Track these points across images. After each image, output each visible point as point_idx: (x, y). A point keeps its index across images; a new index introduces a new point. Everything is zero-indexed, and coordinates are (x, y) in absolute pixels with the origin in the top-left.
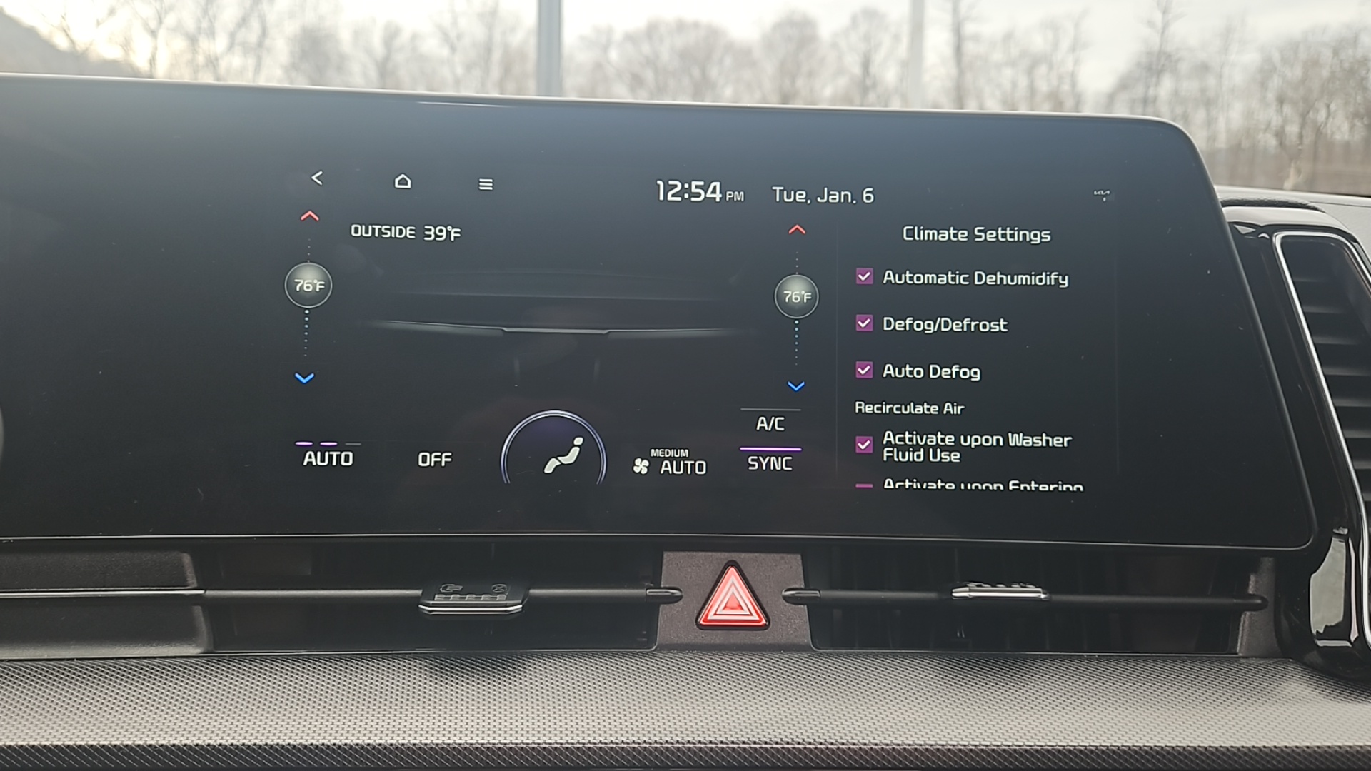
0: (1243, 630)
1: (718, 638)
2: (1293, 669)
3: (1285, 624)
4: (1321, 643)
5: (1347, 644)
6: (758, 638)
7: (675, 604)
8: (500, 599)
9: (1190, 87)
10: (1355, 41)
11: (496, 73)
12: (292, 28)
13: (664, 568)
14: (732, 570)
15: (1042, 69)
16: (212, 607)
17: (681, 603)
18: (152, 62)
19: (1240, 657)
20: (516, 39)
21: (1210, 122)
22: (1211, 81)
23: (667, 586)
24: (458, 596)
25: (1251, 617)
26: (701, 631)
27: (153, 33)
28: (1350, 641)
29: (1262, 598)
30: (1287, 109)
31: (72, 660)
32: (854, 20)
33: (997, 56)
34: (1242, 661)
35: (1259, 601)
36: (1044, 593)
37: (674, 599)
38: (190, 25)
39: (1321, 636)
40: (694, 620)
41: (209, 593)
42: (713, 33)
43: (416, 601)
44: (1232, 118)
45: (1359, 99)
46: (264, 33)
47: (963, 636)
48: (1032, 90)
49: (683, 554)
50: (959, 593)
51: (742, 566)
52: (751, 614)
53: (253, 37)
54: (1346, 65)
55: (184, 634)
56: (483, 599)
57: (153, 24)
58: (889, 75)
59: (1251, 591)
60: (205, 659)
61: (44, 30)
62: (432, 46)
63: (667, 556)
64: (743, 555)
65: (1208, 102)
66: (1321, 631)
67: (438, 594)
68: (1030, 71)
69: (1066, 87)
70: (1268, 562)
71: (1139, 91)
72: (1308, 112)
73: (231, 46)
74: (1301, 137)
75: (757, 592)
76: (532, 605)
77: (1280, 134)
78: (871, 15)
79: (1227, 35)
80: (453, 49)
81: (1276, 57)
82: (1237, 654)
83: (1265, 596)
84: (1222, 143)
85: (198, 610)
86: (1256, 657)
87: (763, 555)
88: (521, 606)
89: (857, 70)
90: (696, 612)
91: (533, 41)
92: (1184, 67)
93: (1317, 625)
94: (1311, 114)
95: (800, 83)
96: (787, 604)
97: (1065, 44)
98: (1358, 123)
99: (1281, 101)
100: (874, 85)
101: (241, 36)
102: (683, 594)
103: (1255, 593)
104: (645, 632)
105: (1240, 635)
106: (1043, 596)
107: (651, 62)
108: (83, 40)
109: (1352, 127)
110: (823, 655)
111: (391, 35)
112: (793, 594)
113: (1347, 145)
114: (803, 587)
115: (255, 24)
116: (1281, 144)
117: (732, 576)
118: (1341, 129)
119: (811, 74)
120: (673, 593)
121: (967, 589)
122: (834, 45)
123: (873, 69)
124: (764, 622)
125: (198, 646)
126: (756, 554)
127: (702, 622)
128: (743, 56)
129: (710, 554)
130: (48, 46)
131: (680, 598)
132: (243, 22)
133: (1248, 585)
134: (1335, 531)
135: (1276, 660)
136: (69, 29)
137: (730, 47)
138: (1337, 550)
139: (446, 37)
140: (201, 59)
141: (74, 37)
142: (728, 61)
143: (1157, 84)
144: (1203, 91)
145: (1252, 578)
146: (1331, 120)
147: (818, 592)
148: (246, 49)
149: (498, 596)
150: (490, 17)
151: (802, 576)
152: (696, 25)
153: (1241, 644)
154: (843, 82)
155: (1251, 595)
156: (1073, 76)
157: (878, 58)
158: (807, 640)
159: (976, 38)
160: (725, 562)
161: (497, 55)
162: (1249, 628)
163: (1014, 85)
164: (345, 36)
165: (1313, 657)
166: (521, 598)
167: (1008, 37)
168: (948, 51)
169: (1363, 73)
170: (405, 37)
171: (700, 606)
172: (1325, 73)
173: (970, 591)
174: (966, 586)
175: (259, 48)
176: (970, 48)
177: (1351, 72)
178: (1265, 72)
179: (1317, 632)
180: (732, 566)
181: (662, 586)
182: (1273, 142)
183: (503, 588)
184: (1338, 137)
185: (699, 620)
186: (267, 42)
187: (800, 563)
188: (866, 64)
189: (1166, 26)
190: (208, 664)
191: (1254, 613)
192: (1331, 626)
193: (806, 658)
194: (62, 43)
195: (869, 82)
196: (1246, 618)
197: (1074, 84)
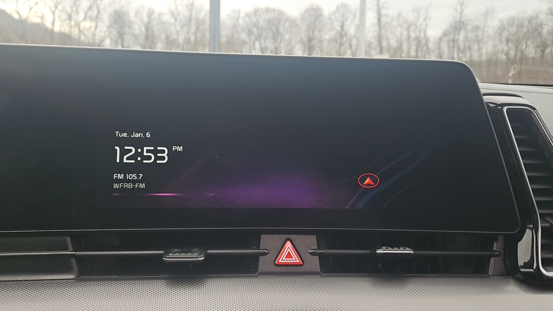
0: (491, 265)
1: (283, 269)
2: (511, 281)
3: (508, 262)
4: (522, 270)
5: (532, 270)
6: (299, 269)
7: (266, 256)
8: (195, 255)
9: (471, 35)
10: (537, 17)
11: (193, 28)
12: (110, 10)
13: (261, 241)
14: (289, 242)
15: (413, 28)
16: (79, 259)
17: (268, 255)
18: (53, 23)
19: (490, 276)
20: (202, 15)
21: (479, 49)
22: (480, 33)
23: (263, 248)
24: (178, 254)
25: (494, 260)
26: (276, 267)
27: (54, 13)
28: (533, 269)
29: (499, 252)
30: (510, 44)
31: (22, 281)
32: (337, 8)
33: (395, 23)
34: (491, 277)
35: (498, 253)
36: (413, 251)
37: (265, 254)
38: (69, 10)
39: (522, 267)
40: (273, 262)
41: (78, 253)
42: (281, 13)
43: (161, 256)
44: (488, 48)
45: (539, 40)
46: (99, 13)
47: (381, 267)
48: (409, 37)
49: (269, 235)
50: (379, 251)
51: (293, 240)
52: (296, 260)
53: (94, 13)
54: (534, 27)
55: (67, 270)
56: (189, 255)
57: (53, 9)
58: (351, 30)
59: (494, 249)
60: (76, 280)
61: (9, 11)
62: (167, 18)
63: (263, 236)
64: (293, 236)
65: (479, 41)
66: (522, 265)
67: (171, 253)
68: (408, 29)
69: (422, 35)
70: (501, 238)
71: (451, 37)
72: (519, 45)
73: (85, 18)
74: (515, 55)
75: (299, 251)
76: (208, 257)
77: (507, 54)
78: (344, 6)
79: (487, 14)
80: (176, 19)
81: (506, 23)
82: (489, 274)
83: (500, 251)
84: (484, 58)
85: (73, 260)
86: (497, 276)
87: (301, 236)
88: (204, 258)
89: (339, 28)
90: (274, 259)
91: (208, 16)
92: (469, 27)
93: (521, 263)
94: (520, 46)
95: (316, 33)
96: (310, 256)
97: (422, 18)
98: (538, 50)
99: (508, 41)
100: (346, 34)
101: (89, 14)
102: (269, 252)
103: (496, 250)
104: (253, 267)
105: (490, 267)
106: (412, 252)
107: (256, 25)
108: (24, 15)
109: (536, 52)
110: (325, 276)
111: (151, 13)
112: (313, 252)
113: (534, 58)
114: (317, 248)
115: (95, 9)
116: (508, 58)
117: (289, 244)
118: (531, 52)
119: (320, 30)
120: (265, 252)
121: (382, 249)
122: (330, 18)
123: (345, 28)
124: (302, 263)
125: (73, 275)
126: (298, 236)
127: (276, 263)
128: (293, 22)
129: (280, 235)
130: (10, 17)
131: (268, 253)
132: (90, 8)
133: (493, 247)
134: (528, 226)
135: (504, 277)
136: (19, 10)
137: (287, 19)
138: (528, 233)
139: (172, 14)
140: (73, 23)
141: (21, 13)
142: (287, 24)
143: (459, 34)
144: (477, 37)
145: (495, 244)
146: (527, 48)
147: (323, 251)
148: (91, 19)
149: (195, 254)
150: (191, 7)
151: (316, 244)
152: (274, 10)
153: (491, 270)
154: (333, 33)
155: (494, 251)
156: (425, 30)
157: (347, 24)
158: (319, 270)
159: (386, 16)
160: (286, 239)
161: (193, 22)
162: (494, 264)
163: (402, 34)
164: (132, 14)
165: (519, 276)
166: (204, 254)
167: (399, 15)
168: (375, 21)
169: (540, 30)
170: (156, 14)
171: (276, 256)
172: (525, 30)
173: (383, 250)
174: (382, 248)
175: (97, 18)
176: (383, 19)
177: (536, 29)
178: (502, 29)
179: (521, 266)
180: (289, 240)
181: (261, 248)
182: (504, 58)
183: (197, 250)
184: (530, 55)
185: (275, 262)
186: (100, 16)
187: (316, 239)
188: (342, 26)
189: (462, 11)
190: (77, 282)
191: (496, 258)
192: (526, 263)
193: (318, 277)
194: (16, 16)
195: (344, 33)
196: (492, 260)
197: (425, 35)
